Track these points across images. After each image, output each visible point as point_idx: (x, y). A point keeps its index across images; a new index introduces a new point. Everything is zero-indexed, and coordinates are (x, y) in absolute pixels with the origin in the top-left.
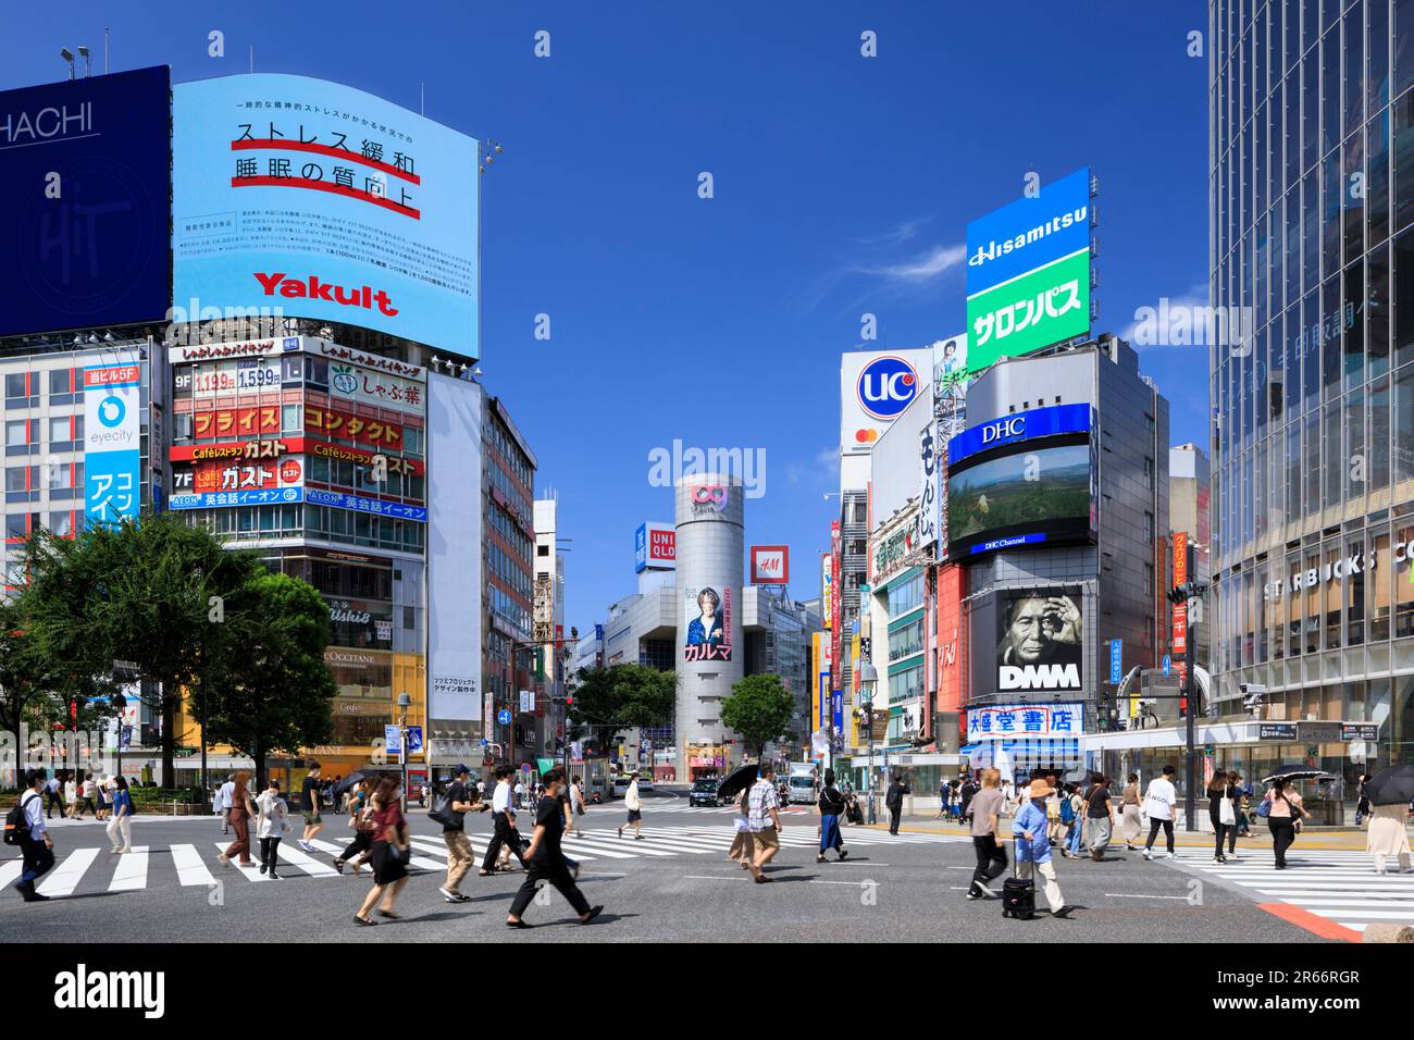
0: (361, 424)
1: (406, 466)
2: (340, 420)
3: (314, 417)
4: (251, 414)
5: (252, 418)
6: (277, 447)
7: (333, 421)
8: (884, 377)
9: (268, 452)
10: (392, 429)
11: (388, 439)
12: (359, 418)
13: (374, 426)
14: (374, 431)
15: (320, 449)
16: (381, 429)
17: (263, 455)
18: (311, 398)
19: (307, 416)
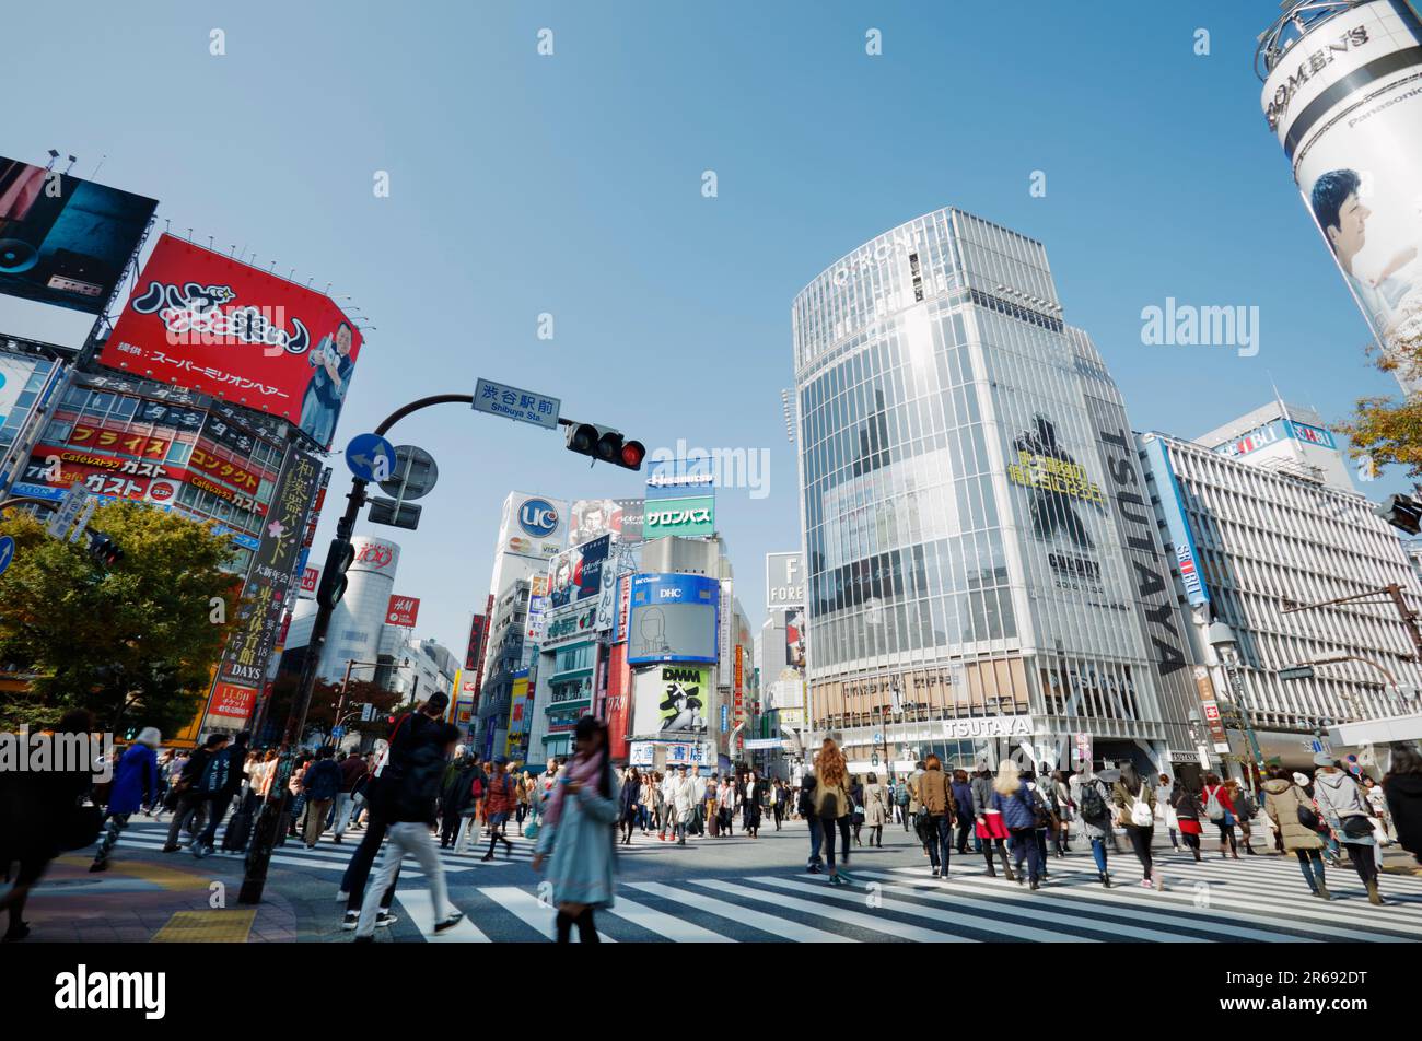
0: (232, 470)
1: (256, 507)
2: (217, 464)
3: (198, 457)
4: (138, 440)
5: (139, 444)
6: (158, 470)
7: (213, 463)
8: (537, 511)
9: (147, 472)
10: (253, 479)
11: (248, 485)
12: (232, 465)
13: (241, 473)
14: (240, 477)
15: (196, 481)
16: (245, 476)
17: (140, 473)
18: (202, 443)
19: (194, 455)
